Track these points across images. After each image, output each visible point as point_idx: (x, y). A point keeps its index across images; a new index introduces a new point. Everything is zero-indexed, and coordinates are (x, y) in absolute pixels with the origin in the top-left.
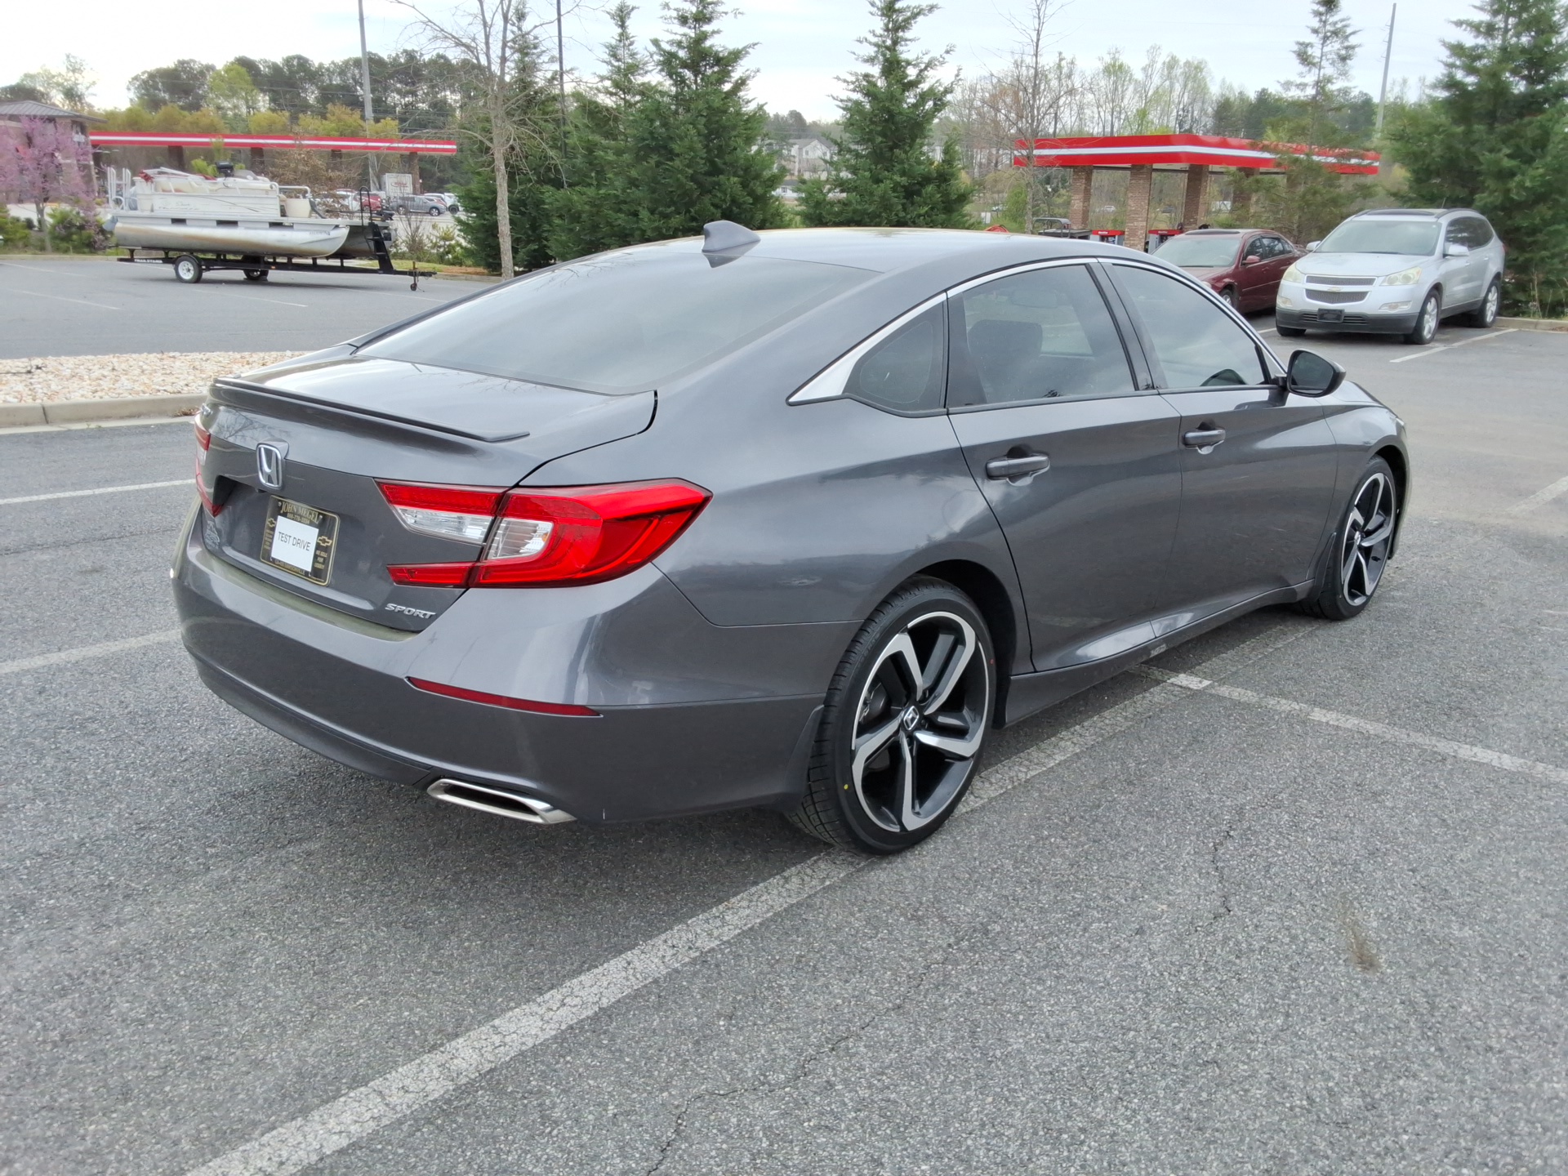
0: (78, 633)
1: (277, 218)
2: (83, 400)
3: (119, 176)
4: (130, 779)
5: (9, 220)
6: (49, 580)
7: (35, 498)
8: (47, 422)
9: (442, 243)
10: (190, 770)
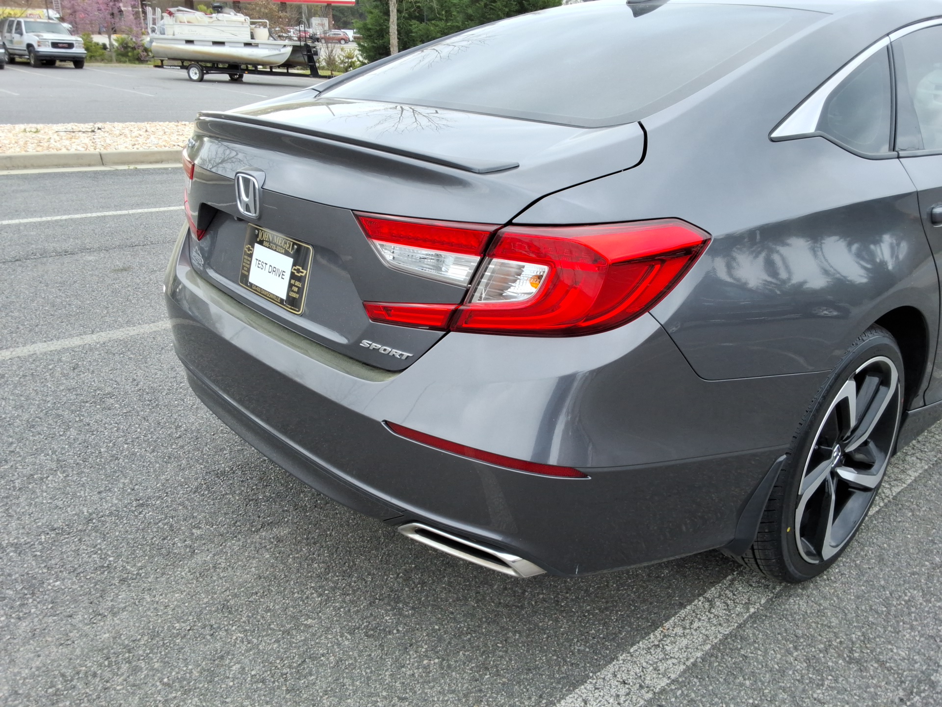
0: (107, 319)
1: (248, 39)
2: (126, 150)
3: (154, 13)
4: (134, 454)
5: (93, 44)
6: (92, 275)
7: (89, 215)
8: (103, 164)
9: (347, 60)
10: (182, 447)
